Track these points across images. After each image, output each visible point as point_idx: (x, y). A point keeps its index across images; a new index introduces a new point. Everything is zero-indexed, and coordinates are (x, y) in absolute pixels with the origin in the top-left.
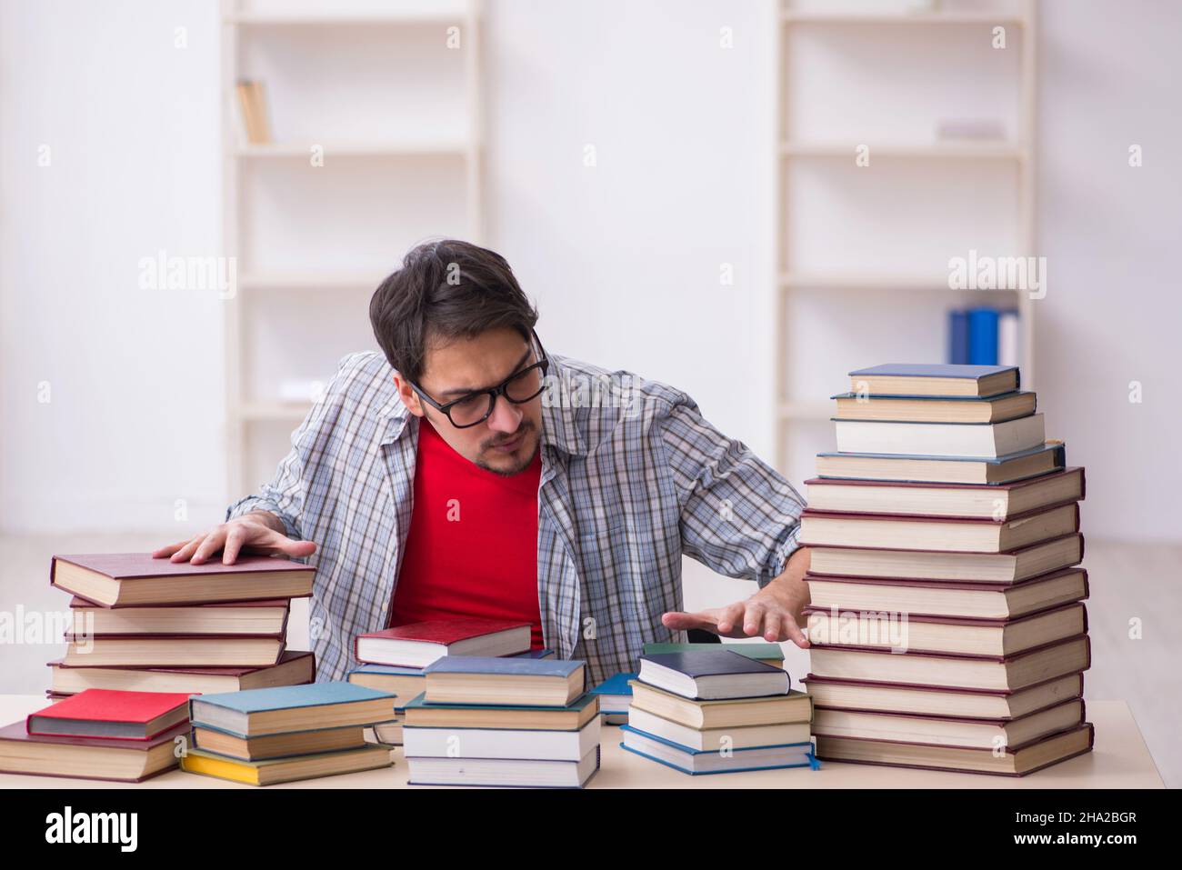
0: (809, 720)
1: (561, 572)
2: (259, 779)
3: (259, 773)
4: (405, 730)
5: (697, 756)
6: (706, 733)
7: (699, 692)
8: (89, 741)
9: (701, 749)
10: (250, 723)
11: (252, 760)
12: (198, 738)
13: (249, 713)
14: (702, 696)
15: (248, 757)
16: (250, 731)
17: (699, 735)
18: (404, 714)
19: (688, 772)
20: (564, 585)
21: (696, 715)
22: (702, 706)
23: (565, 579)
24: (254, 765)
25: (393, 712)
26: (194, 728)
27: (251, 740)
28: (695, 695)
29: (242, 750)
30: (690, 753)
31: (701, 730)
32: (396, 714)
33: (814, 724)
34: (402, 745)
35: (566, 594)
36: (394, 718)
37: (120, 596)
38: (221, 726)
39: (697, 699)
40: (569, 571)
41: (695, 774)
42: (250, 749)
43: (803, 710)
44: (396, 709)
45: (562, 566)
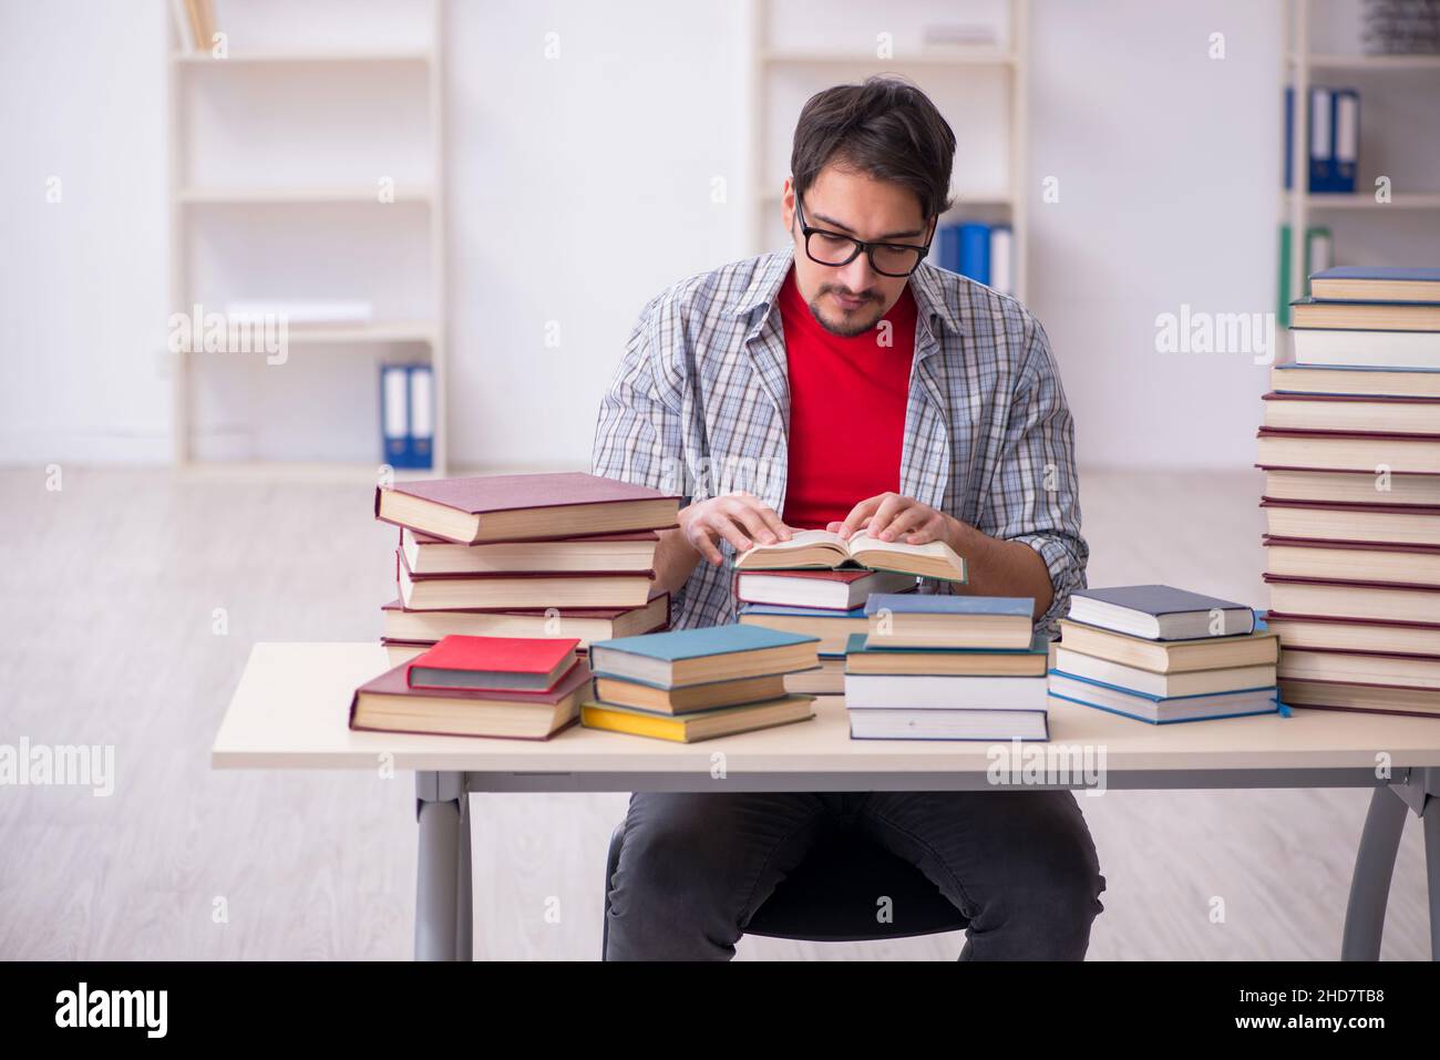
0: (1275, 661)
1: (924, 457)
2: (687, 736)
3: (687, 729)
4: (848, 679)
5: (1162, 703)
6: (1171, 677)
7: (1161, 632)
8: (486, 695)
9: (1165, 696)
10: (674, 672)
11: (676, 714)
12: (600, 690)
13: (674, 661)
14: (1165, 636)
15: (669, 710)
16: (674, 681)
17: (1164, 680)
18: (845, 660)
19: (1152, 722)
20: (927, 471)
21: (1160, 658)
22: (1168, 648)
23: (928, 465)
24: (681, 719)
25: (816, 658)
26: (595, 679)
27: (675, 692)
28: (1156, 635)
29: (663, 703)
30: (1154, 700)
31: (1167, 674)
32: (820, 660)
33: (1278, 665)
34: (843, 694)
35: (927, 481)
36: (817, 664)
37: (479, 531)
38: (632, 676)
39: (1160, 640)
40: (933, 456)
41: (1159, 723)
42: (672, 701)
43: (1269, 651)
44: (820, 655)
45: (926, 451)
